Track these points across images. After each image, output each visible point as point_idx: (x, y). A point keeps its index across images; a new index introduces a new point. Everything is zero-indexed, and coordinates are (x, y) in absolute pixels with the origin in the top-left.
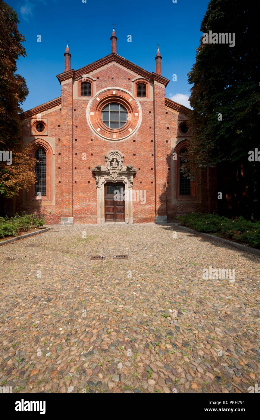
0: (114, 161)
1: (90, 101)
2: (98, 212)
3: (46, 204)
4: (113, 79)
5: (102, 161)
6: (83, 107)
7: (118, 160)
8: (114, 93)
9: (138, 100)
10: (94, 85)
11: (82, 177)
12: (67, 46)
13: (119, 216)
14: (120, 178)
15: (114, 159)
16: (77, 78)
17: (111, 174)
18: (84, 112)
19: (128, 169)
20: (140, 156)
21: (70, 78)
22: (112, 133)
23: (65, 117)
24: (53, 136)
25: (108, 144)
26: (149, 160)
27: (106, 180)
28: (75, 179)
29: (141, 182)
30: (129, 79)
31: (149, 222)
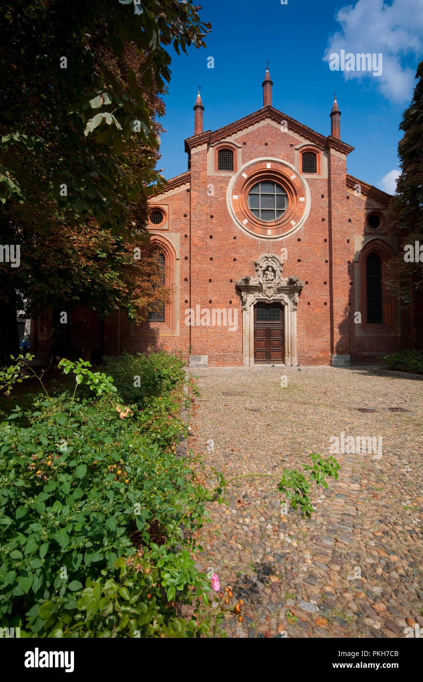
0: (268, 270)
1: (233, 178)
2: (246, 348)
3: (165, 335)
4: (266, 144)
5: (250, 271)
6: (222, 187)
7: (275, 269)
8: (269, 166)
9: (305, 177)
10: (239, 154)
11: (221, 295)
12: (199, 95)
13: (275, 355)
14: (278, 297)
15: (268, 267)
16: (213, 143)
17: (265, 291)
18: (224, 195)
19: (291, 282)
20: (307, 263)
21: (204, 143)
22: (265, 227)
23: (197, 202)
24: (177, 231)
25: (259, 243)
26: (320, 269)
27: (257, 299)
28: (209, 297)
29: (309, 303)
30: (292, 145)
31: (322, 364)
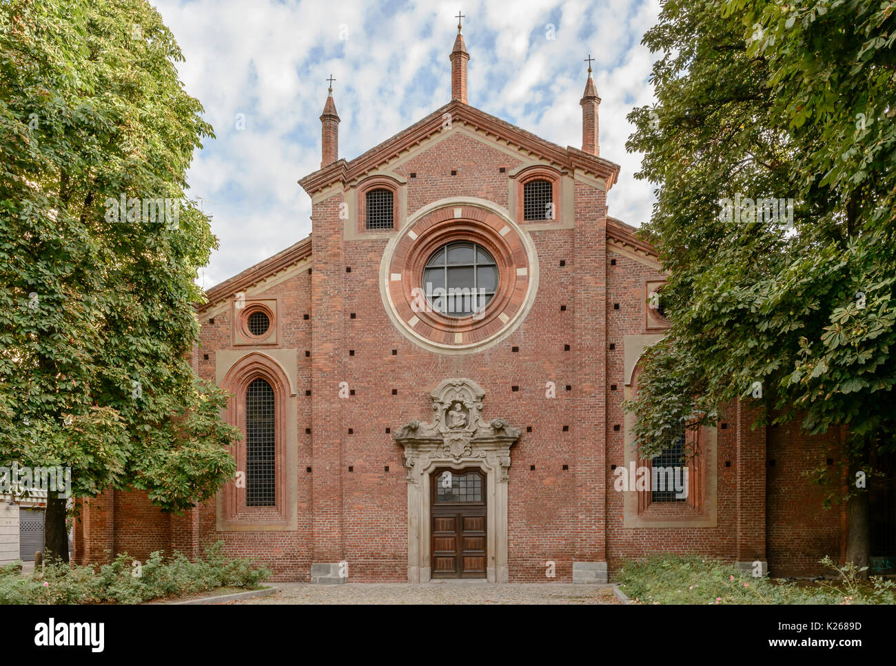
0: (455, 409)
1: (392, 241)
2: (413, 551)
3: (273, 528)
4: (454, 173)
5: (422, 411)
6: (371, 261)
7: (468, 406)
8: (458, 213)
9: (527, 229)
10: (402, 197)
11: (369, 456)
13: (471, 563)
14: (473, 457)
15: (454, 402)
16: (354, 180)
17: (448, 446)
18: (375, 274)
19: (496, 430)
20: (531, 392)
21: (334, 183)
22: (451, 330)
23: (322, 292)
24: (291, 345)
25: (440, 360)
26: (556, 402)
27: (433, 463)
28: (350, 460)
29: (533, 468)
30: (502, 170)
